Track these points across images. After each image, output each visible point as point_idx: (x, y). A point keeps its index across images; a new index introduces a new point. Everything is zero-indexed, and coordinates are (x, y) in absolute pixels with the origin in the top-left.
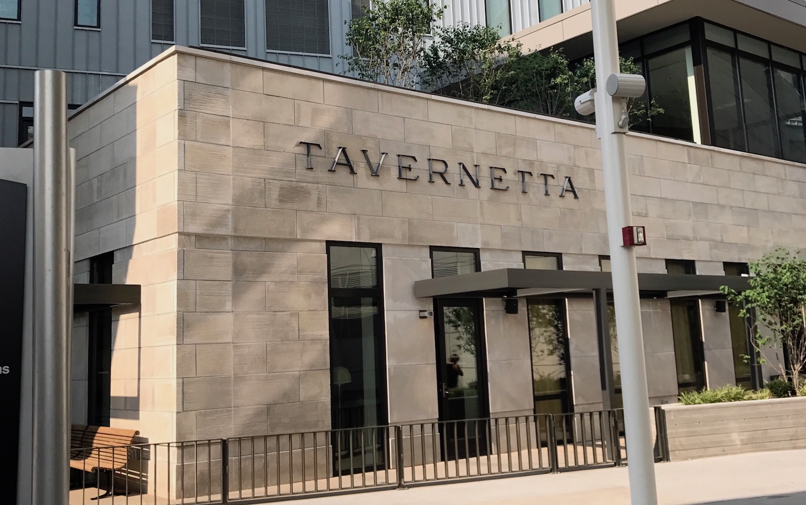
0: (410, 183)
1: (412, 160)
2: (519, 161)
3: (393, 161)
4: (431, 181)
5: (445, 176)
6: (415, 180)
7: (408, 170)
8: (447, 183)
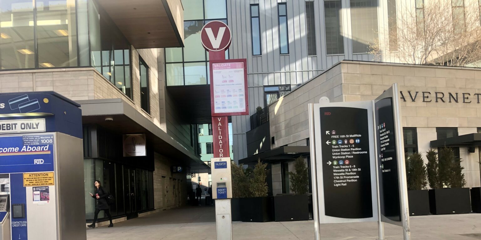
0: (428, 103)
1: (428, 94)
2: (476, 90)
3: (420, 95)
4: (437, 101)
5: (443, 99)
6: (430, 102)
7: (427, 98)
8: (443, 101)
